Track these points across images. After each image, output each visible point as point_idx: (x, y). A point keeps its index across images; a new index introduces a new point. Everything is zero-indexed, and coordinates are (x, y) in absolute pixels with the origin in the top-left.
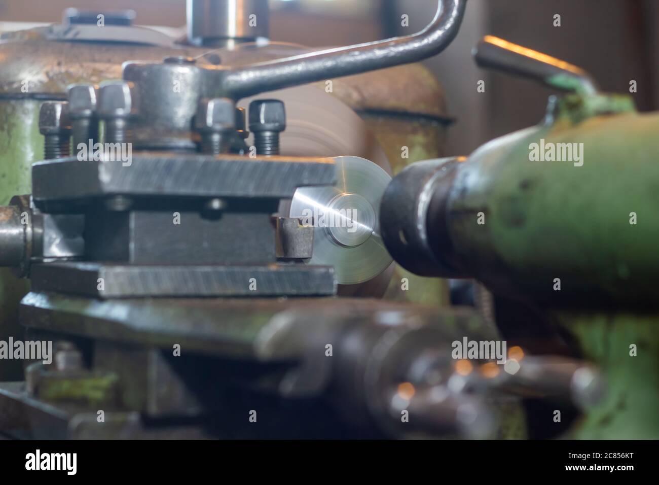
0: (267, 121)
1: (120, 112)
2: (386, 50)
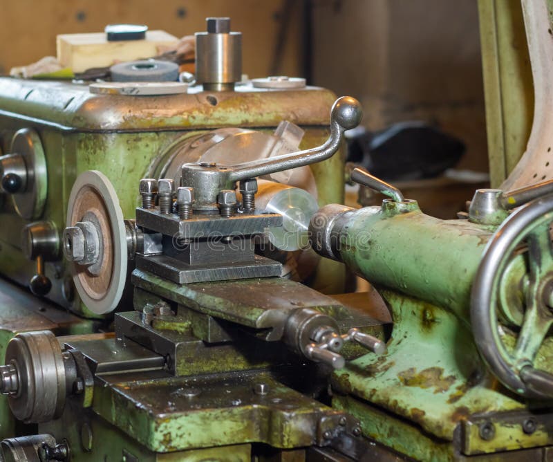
0: (249, 190)
1: (187, 202)
2: (306, 158)
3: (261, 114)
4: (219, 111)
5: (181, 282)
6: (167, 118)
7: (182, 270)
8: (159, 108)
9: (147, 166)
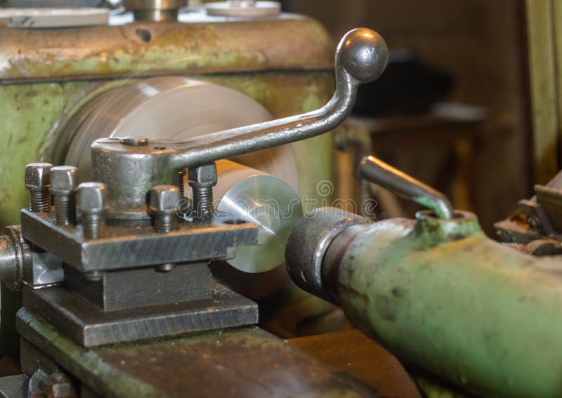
0: (203, 181)
1: (95, 210)
2: (296, 131)
3: (216, 55)
4: (154, 51)
5: (86, 343)
6: (75, 61)
7: (88, 323)
8: (64, 47)
9: (47, 133)
